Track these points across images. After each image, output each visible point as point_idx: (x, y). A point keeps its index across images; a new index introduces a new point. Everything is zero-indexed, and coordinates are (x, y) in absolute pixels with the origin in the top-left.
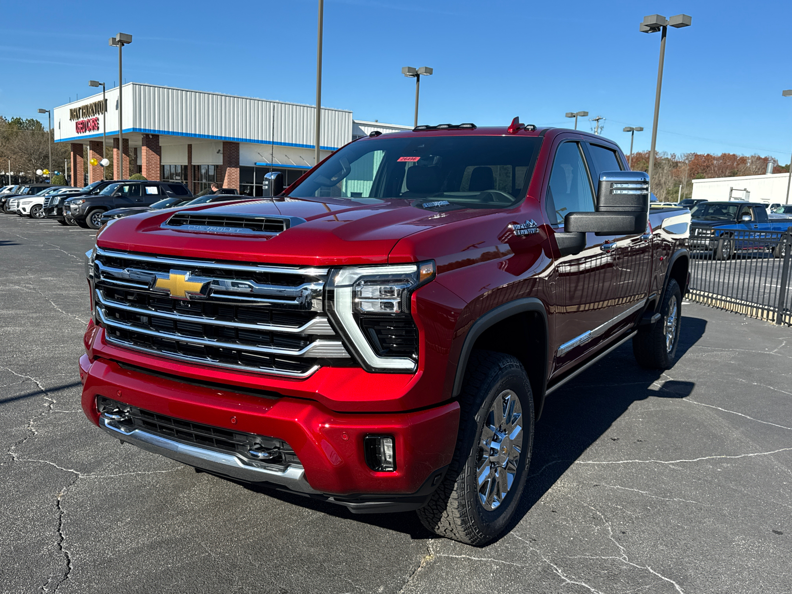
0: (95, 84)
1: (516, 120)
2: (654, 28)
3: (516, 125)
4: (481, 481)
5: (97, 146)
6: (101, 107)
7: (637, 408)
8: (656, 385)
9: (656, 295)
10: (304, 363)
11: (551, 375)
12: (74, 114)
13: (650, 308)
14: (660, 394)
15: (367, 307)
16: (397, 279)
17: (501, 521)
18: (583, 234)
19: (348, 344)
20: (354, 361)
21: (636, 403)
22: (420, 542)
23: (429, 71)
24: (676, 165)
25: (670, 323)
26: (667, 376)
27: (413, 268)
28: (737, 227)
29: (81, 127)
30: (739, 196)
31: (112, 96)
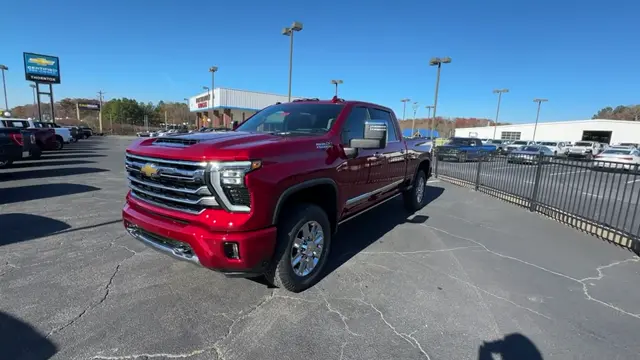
0: (205, 88)
1: (335, 97)
2: (435, 63)
3: (336, 99)
4: (294, 263)
5: (206, 113)
6: (207, 98)
7: (399, 228)
8: (411, 217)
9: (411, 176)
10: (198, 207)
11: (339, 217)
12: (198, 100)
13: (406, 183)
14: (412, 221)
15: (226, 181)
16: (241, 168)
17: (307, 281)
18: (357, 149)
19: (218, 199)
20: (221, 207)
21: (399, 226)
22: (271, 290)
23: (341, 82)
24: (450, 122)
25: (420, 190)
26: (417, 213)
27: (249, 163)
28: (470, 148)
29: (201, 106)
30: (473, 135)
31: (211, 93)
